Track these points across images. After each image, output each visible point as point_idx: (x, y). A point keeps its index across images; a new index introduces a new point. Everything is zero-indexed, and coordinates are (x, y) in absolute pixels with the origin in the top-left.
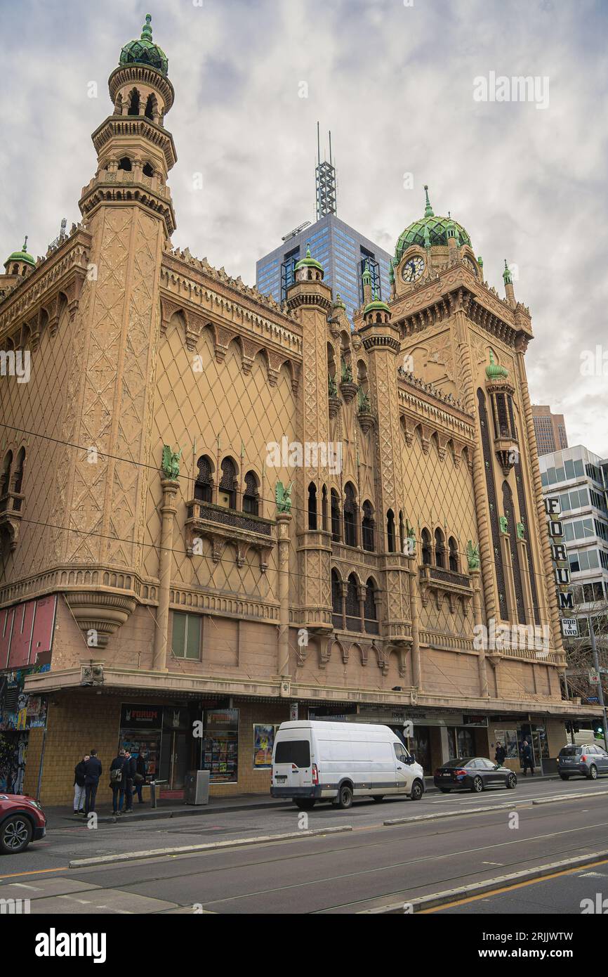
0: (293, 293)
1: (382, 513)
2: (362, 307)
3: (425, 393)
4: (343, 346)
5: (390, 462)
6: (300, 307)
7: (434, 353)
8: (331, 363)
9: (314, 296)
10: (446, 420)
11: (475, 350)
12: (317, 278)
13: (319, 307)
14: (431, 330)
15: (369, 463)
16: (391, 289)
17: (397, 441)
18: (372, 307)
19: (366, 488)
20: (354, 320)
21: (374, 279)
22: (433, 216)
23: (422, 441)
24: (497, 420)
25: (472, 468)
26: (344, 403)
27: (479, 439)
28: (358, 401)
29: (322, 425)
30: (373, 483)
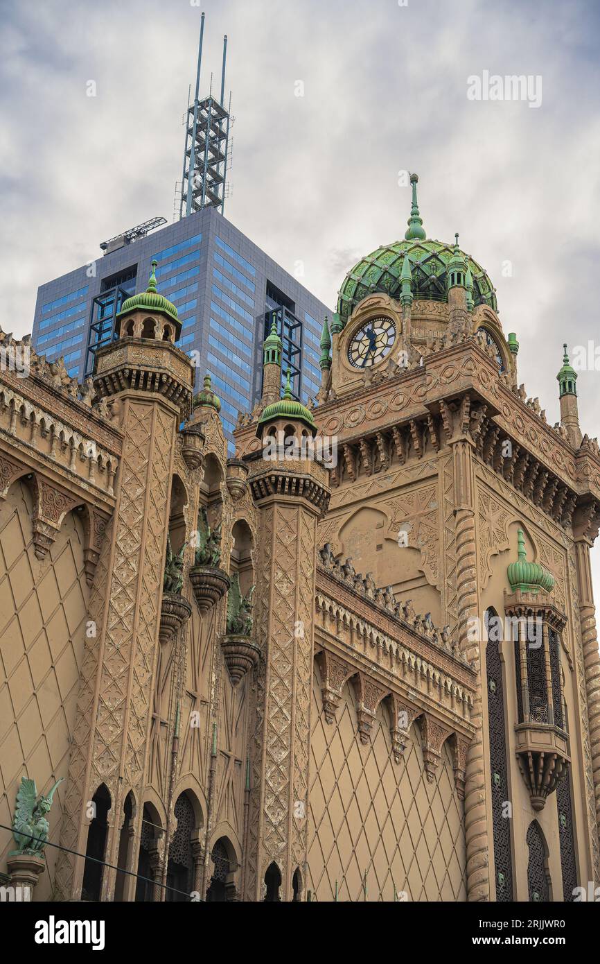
0: (109, 362)
1: (254, 871)
2: (257, 409)
3: (374, 607)
4: (206, 487)
5: (284, 754)
6: (121, 394)
7: (401, 522)
8: (176, 522)
9: (154, 374)
10: (414, 671)
11: (487, 525)
12: (166, 336)
13: (164, 399)
14: (398, 474)
15: (238, 752)
16: (321, 377)
17: (304, 707)
18: (276, 411)
19: (224, 809)
20: (237, 434)
21: (290, 354)
22: (422, 236)
23: (359, 713)
24: (525, 682)
25: (464, 784)
26: (195, 610)
27: (483, 721)
28: (226, 611)
29: (140, 657)
30: (240, 797)
